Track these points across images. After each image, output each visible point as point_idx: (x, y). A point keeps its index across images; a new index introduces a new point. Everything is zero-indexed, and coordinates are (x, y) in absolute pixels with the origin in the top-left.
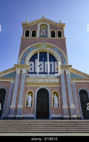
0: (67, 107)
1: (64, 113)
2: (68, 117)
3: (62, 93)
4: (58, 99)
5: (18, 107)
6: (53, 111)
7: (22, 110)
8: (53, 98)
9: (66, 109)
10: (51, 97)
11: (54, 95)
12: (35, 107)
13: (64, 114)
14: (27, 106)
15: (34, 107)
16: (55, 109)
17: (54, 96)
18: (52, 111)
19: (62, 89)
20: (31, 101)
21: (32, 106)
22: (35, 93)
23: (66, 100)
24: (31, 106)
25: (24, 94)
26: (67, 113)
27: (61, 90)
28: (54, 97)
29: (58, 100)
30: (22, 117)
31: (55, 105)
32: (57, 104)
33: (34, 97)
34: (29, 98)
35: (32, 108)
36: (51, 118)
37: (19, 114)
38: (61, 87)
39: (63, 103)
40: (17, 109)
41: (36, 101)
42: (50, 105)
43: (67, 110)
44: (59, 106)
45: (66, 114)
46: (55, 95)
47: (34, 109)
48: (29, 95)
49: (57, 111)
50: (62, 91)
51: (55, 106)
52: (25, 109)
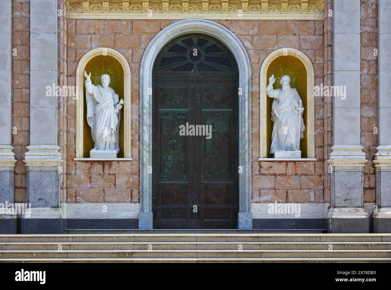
0: (361, 157)
1: (339, 192)
2: (362, 215)
3: (337, 67)
4: (305, 105)
5: (29, 158)
6: (267, 183)
7: (62, 178)
8: (270, 101)
9: (350, 172)
10: (254, 96)
11: (272, 80)
12: (147, 157)
13: (337, 202)
14: (87, 154)
15: (140, 159)
16: (280, 169)
17: (277, 86)
18: (258, 185)
19: (337, 38)
20: (115, 122)
21: (121, 154)
22: (140, 65)
23: (356, 113)
24: (115, 152)
25: (60, 74)
26: (358, 194)
27: (331, 46)
28: (274, 94)
29: (304, 116)
30: (65, 217)
31: (280, 148)
32: (294, 140)
33: (137, 95)
34: (96, 103)
35: (127, 168)
36: (250, 226)
37: (42, 202)
38: (328, 28)
39: (332, 132)
40: (26, 174)
41: (148, 120)
42: (245, 147)
43: (359, 177)
44: (304, 155)
45: (348, 202)
46: (286, 80)
47: (139, 172)
48: (97, 82)
49: (294, 182)
50: (337, 50)
51: (279, 155)
52: (80, 172)
